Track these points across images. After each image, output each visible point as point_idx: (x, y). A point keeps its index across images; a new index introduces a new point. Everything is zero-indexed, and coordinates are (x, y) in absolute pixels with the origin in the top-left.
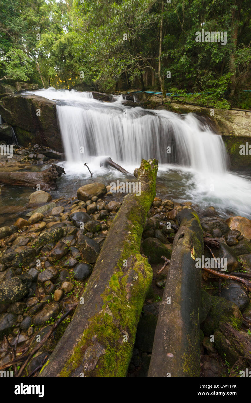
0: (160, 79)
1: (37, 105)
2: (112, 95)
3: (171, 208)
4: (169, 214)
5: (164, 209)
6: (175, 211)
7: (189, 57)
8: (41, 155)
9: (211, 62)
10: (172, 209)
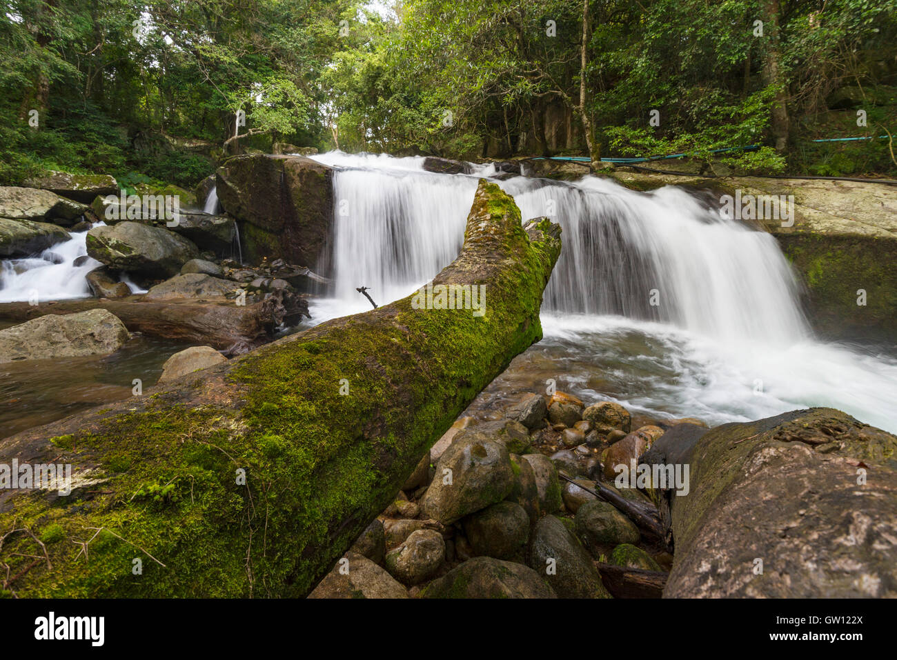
0: (585, 118)
1: (294, 171)
2: (471, 163)
3: (619, 432)
4: (610, 455)
5: (593, 433)
6: (638, 441)
7: (656, 60)
8: (280, 281)
9: (716, 66)
10: (623, 437)
